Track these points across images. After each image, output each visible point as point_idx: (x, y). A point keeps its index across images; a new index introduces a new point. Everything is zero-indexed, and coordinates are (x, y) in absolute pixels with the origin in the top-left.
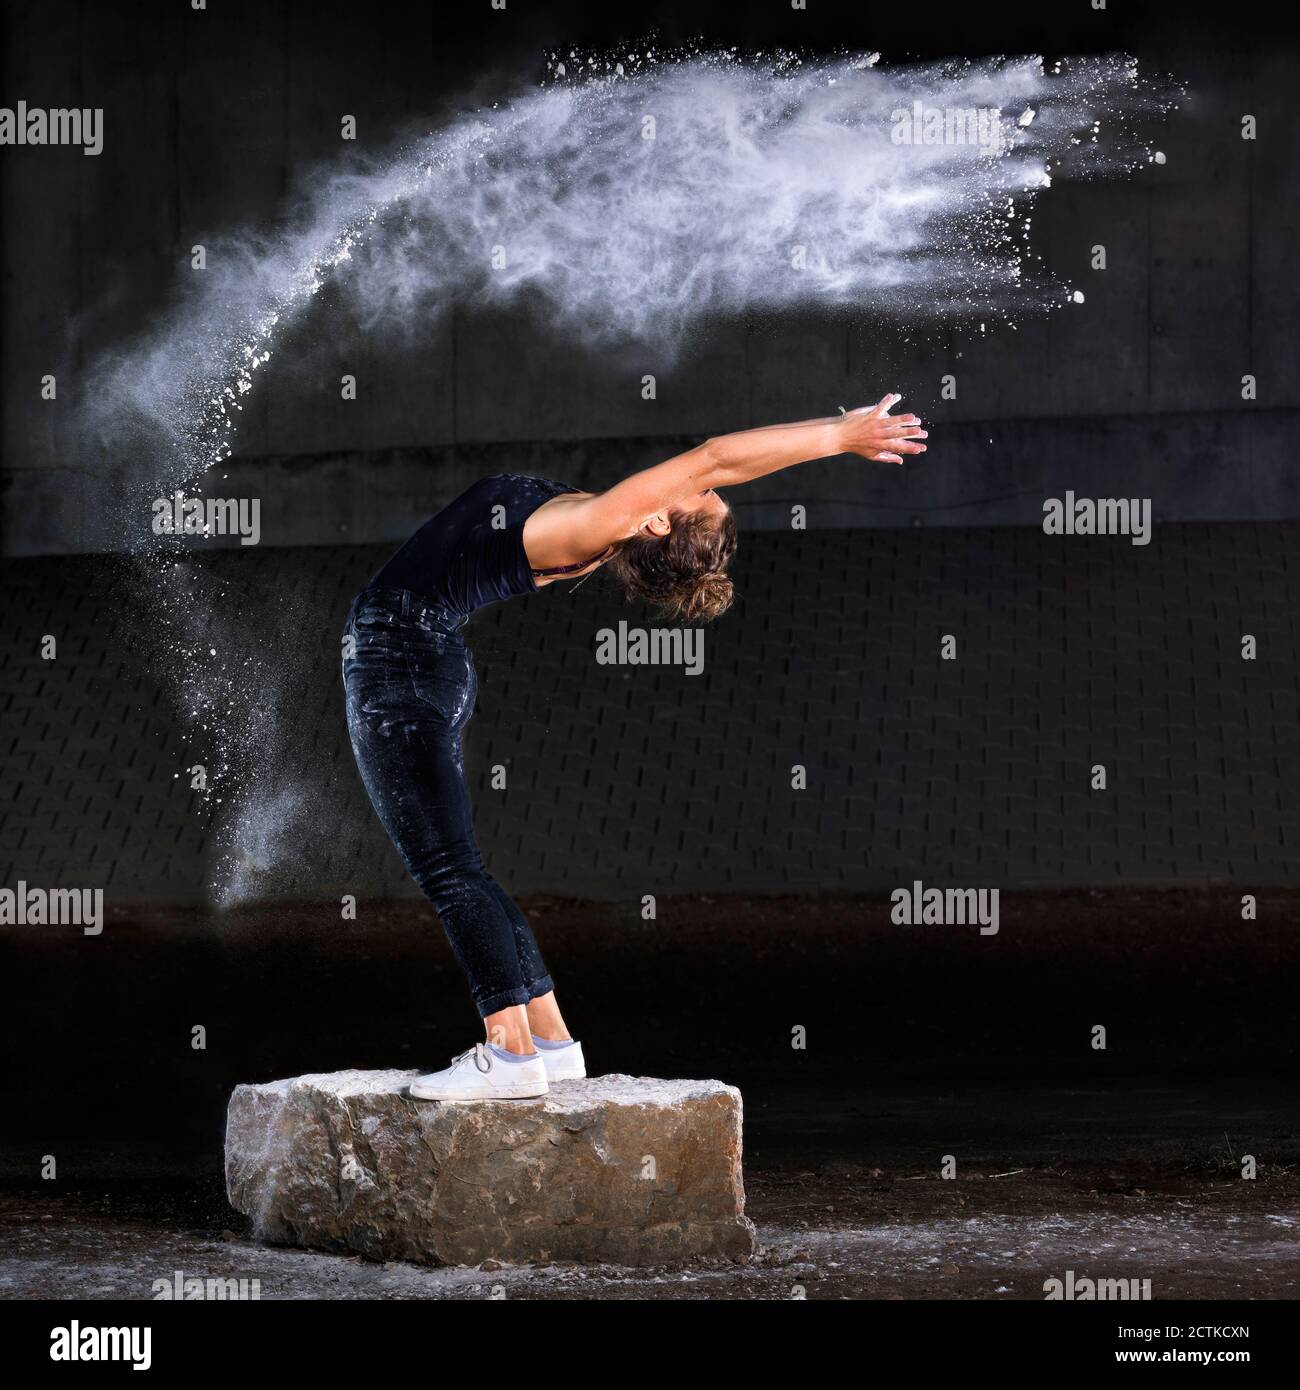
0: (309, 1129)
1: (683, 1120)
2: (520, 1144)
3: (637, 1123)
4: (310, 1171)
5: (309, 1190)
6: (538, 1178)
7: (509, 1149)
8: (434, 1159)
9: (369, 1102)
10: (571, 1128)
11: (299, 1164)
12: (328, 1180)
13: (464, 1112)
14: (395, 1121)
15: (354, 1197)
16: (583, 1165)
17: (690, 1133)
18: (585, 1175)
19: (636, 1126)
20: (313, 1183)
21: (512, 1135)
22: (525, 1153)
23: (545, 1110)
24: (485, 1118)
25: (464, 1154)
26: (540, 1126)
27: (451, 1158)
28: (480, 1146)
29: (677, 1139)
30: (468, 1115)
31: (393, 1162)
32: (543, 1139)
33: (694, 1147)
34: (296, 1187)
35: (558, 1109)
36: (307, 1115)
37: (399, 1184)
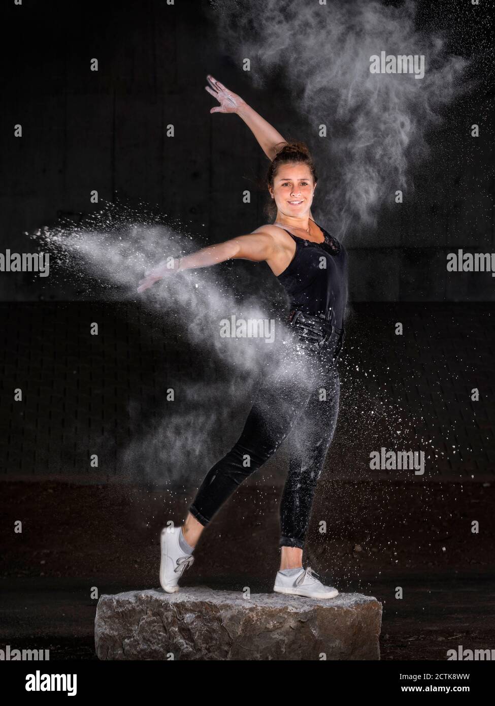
0: (149, 620)
1: (356, 615)
2: (275, 628)
3: (332, 617)
4: (151, 642)
5: (150, 652)
6: (284, 646)
7: (270, 631)
8: (229, 636)
9: (188, 605)
10: (302, 620)
11: (144, 639)
12: (162, 647)
13: (247, 611)
14: (204, 616)
15: (180, 655)
16: (306, 639)
17: (359, 622)
18: (307, 644)
19: (332, 619)
20: (153, 648)
21: (271, 623)
22: (278, 633)
23: (288, 610)
24: (257, 615)
25: (246, 634)
26: (285, 619)
27: (240, 636)
28: (255, 630)
29: (352, 626)
30: (249, 613)
31: (204, 638)
32: (287, 626)
33: (360, 629)
34: (142, 650)
35: (294, 610)
36: (148, 612)
37: (208, 649)
